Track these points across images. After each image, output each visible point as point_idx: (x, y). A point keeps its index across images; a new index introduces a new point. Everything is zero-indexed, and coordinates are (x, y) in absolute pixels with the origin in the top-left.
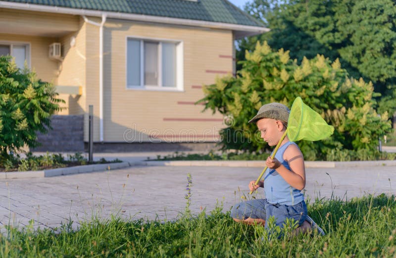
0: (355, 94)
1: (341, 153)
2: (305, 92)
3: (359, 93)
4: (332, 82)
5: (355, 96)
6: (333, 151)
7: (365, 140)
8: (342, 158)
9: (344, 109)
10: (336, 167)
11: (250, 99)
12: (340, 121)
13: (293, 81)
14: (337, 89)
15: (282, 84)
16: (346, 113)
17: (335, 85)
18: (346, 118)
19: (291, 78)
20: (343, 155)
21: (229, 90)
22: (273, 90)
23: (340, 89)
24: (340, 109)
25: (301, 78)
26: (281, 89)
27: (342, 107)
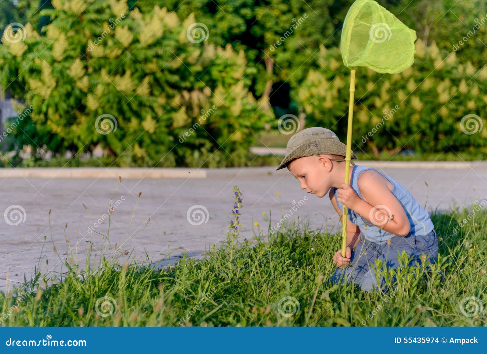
0: (221, 68)
1: (211, 156)
2: (157, 63)
3: (226, 67)
4: (190, 49)
5: (221, 72)
6: (196, 154)
7: (237, 136)
8: (213, 164)
9: (208, 91)
10: (208, 176)
11: (68, 72)
12: (201, 108)
13: (139, 46)
14: (198, 60)
15: (120, 48)
16: (212, 96)
17: (196, 53)
18: (212, 104)
19: (136, 41)
20: (214, 159)
21: (30, 56)
22: (105, 58)
23: (201, 60)
24: (201, 90)
25: (151, 41)
26: (117, 57)
27: (205, 86)
